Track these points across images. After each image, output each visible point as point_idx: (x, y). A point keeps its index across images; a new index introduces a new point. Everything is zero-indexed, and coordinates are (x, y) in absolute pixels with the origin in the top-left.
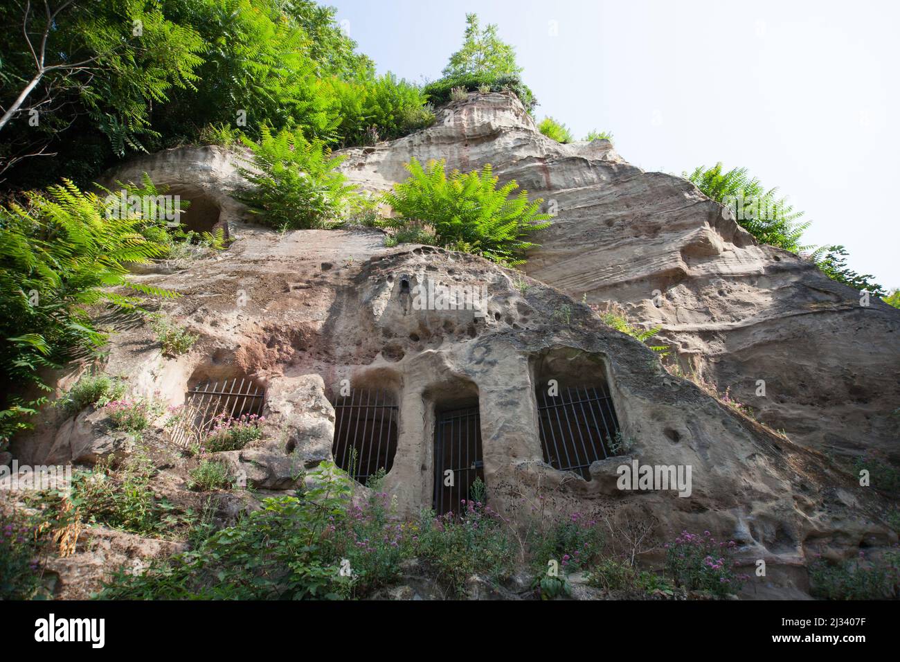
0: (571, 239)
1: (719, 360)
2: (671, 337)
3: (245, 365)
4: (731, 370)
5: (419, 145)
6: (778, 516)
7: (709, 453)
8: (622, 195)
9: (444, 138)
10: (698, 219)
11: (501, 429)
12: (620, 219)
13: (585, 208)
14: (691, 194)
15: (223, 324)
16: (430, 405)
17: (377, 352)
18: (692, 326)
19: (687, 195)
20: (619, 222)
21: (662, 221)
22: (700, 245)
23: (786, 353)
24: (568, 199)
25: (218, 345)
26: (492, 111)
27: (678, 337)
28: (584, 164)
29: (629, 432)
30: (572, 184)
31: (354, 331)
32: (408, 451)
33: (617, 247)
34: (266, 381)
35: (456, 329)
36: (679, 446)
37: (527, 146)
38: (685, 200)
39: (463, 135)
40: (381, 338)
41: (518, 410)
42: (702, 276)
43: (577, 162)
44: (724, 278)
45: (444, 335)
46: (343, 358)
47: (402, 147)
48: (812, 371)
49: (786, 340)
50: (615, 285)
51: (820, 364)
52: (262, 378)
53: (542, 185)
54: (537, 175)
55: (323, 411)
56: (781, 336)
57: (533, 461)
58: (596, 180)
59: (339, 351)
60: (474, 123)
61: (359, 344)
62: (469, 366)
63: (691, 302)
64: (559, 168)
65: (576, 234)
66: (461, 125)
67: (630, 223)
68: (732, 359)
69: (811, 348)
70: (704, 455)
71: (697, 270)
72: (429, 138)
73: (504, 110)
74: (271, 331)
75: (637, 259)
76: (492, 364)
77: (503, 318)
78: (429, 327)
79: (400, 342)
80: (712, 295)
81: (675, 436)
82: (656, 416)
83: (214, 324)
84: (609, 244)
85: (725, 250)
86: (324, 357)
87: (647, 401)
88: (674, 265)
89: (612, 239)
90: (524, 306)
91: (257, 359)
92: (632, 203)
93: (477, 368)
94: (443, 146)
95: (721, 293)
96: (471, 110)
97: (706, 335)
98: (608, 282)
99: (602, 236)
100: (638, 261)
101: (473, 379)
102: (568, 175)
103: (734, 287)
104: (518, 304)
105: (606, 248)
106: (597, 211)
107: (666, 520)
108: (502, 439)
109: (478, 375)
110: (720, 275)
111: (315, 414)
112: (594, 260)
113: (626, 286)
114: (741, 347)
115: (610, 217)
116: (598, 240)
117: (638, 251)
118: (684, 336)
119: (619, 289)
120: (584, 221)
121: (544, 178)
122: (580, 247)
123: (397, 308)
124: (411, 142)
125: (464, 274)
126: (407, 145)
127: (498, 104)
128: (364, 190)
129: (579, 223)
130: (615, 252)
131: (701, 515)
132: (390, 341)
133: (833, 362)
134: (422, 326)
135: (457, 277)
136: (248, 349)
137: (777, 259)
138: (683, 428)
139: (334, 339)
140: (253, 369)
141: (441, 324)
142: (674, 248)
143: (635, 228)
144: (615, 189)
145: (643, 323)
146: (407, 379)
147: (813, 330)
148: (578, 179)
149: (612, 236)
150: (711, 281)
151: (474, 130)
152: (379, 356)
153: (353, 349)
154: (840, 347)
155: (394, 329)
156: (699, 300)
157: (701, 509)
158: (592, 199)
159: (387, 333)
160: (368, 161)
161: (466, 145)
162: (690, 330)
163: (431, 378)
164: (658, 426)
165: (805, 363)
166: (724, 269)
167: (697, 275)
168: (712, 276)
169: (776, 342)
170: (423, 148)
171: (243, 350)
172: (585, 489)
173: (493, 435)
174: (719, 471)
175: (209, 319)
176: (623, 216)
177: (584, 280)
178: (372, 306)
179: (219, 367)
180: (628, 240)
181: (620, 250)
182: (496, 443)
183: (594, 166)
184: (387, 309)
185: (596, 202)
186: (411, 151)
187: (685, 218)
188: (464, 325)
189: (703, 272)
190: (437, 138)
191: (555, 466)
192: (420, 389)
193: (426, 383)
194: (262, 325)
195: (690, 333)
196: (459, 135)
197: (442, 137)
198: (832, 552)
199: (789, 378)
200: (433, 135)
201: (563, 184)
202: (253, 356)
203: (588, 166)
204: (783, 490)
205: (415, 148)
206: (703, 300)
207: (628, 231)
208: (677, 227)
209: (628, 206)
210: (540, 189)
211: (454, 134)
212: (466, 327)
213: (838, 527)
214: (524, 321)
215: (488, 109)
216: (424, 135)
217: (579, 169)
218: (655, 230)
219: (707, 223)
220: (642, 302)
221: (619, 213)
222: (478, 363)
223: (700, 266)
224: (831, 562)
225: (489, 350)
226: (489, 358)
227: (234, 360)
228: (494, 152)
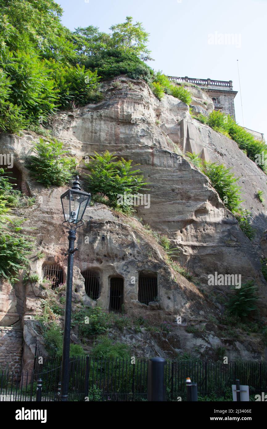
0: (157, 195)
1: (194, 257)
2: (182, 247)
3: (56, 261)
4: (197, 261)
5: (96, 119)
6: (185, 317)
7: (175, 303)
8: (181, 177)
9: (108, 117)
10: (205, 198)
11: (129, 292)
12: (177, 190)
13: (165, 180)
14: (206, 185)
15: (50, 249)
16: (110, 279)
17: (94, 260)
18: (191, 243)
19: (204, 185)
20: (177, 191)
21: (192, 195)
22: (202, 209)
23: (214, 259)
24: (159, 173)
25: (50, 256)
26: (133, 104)
27: (184, 247)
28: (169, 155)
29: (159, 296)
30: (162, 165)
31: (86, 251)
32: (104, 293)
33: (173, 203)
34: (62, 266)
35: (119, 257)
36: (169, 301)
37: (147, 136)
38: (203, 187)
39: (117, 118)
40: (95, 255)
41: (134, 287)
42: (200, 221)
43: (167, 154)
44: (207, 224)
45: (115, 258)
46: (83, 259)
47: (87, 119)
48: (219, 265)
49: (216, 254)
50: (169, 222)
51: (222, 264)
52: (61, 265)
53: (150, 163)
54: (149, 157)
55: (82, 280)
56: (215, 253)
57: (136, 301)
58: (172, 166)
59: (82, 257)
60: (123, 112)
61: (88, 255)
62: (122, 271)
63: (193, 232)
64: (159, 155)
65: (160, 193)
66: (117, 112)
67: (181, 193)
68: (199, 257)
69: (221, 258)
70: (174, 303)
71: (198, 219)
72: (101, 116)
73: (139, 104)
74: (63, 250)
75: (179, 212)
76: (129, 272)
77: (132, 255)
78: (110, 255)
79: (101, 257)
80: (201, 230)
81: (169, 298)
82: (166, 293)
83: (48, 249)
84: (171, 201)
85: (211, 210)
86: (77, 259)
87: (165, 290)
88: (191, 218)
89: (172, 199)
90: (139, 251)
91: (59, 259)
92: (184, 183)
93: (124, 273)
94: (107, 122)
95: (204, 230)
96: (123, 102)
97: (193, 247)
98: (167, 220)
99: (169, 197)
100: (180, 212)
101: (123, 276)
102: (162, 159)
103: (209, 228)
104: (137, 251)
105: (170, 203)
106: (170, 183)
107: (162, 316)
108: (129, 295)
109: (124, 275)
110: (206, 222)
111: (80, 280)
112: (164, 208)
113: (173, 223)
114: (202, 254)
115: (174, 188)
116: (167, 198)
117: (180, 207)
118: (186, 247)
119: (170, 224)
120: (164, 187)
121: (151, 159)
122: (159, 200)
123: (100, 246)
124: (92, 116)
125: (122, 235)
126: (90, 117)
127: (137, 100)
128: (71, 147)
129: (161, 187)
130: (172, 206)
131: (170, 316)
132: (98, 257)
133: (225, 264)
134: (108, 254)
135: (119, 236)
136: (57, 256)
137: (227, 216)
138: (172, 297)
139: (80, 253)
140: (58, 262)
141: (114, 255)
142: (193, 210)
143: (182, 196)
144: (179, 173)
145: (174, 240)
146: (104, 271)
147: (224, 252)
148: (165, 163)
149: (173, 198)
150: (202, 224)
151: (123, 117)
152: (95, 261)
153: (86, 257)
154: (229, 259)
155: (99, 253)
156: (196, 232)
157: (170, 315)
158: (169, 176)
159: (97, 254)
160: (71, 126)
161: (119, 124)
162: (189, 245)
163: (111, 273)
164: (166, 296)
165: (218, 263)
166: (208, 220)
167: (198, 221)
168: (203, 222)
169: (213, 254)
170: (98, 122)
171: (56, 257)
172: (147, 307)
173: (127, 293)
174: (176, 307)
175: (46, 247)
176: (179, 188)
177: (158, 216)
178: (94, 246)
179: (50, 262)
180: (178, 201)
181: (174, 205)
182: (128, 295)
183: (173, 157)
184: (98, 246)
185: (170, 178)
186: (92, 122)
187: (201, 196)
188: (121, 256)
189: (201, 220)
190: (105, 116)
191: (141, 302)
192: (108, 276)
193: (110, 274)
194: (60, 248)
195: (189, 246)
196: (116, 118)
197: (107, 117)
198: (193, 324)
199: (212, 267)
200: (103, 115)
201: (159, 164)
202: (58, 258)
203: (171, 157)
204: (188, 312)
205: (94, 120)
206: (198, 232)
207: (179, 196)
208: (197, 200)
209: (182, 184)
210: (149, 164)
211: (113, 116)
212: (122, 257)
213: (196, 319)
214: (138, 256)
215: (131, 102)
216: (99, 114)
217: (167, 157)
218: (189, 198)
219: (207, 200)
220: (176, 231)
221: (178, 187)
222: (125, 271)
223: (200, 217)
224: (192, 325)
225: (128, 268)
226: (128, 270)
227: (54, 260)
228: (131, 136)
